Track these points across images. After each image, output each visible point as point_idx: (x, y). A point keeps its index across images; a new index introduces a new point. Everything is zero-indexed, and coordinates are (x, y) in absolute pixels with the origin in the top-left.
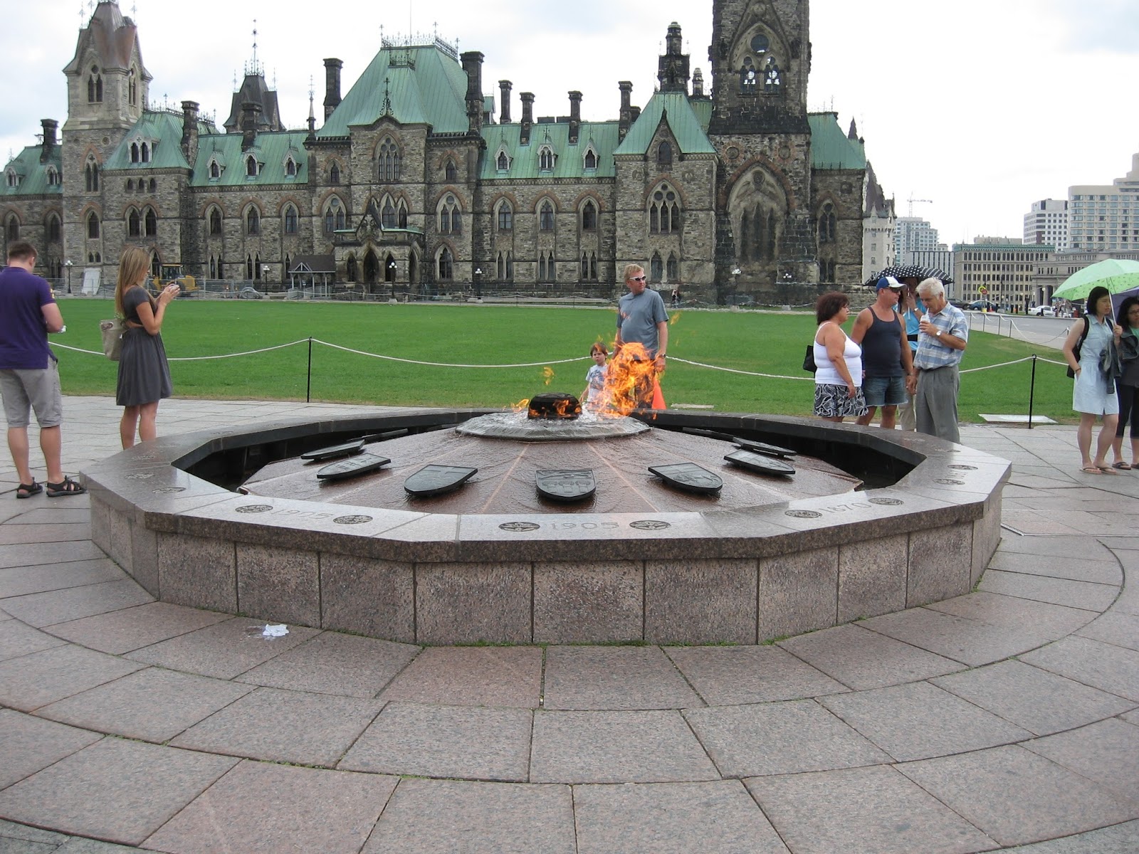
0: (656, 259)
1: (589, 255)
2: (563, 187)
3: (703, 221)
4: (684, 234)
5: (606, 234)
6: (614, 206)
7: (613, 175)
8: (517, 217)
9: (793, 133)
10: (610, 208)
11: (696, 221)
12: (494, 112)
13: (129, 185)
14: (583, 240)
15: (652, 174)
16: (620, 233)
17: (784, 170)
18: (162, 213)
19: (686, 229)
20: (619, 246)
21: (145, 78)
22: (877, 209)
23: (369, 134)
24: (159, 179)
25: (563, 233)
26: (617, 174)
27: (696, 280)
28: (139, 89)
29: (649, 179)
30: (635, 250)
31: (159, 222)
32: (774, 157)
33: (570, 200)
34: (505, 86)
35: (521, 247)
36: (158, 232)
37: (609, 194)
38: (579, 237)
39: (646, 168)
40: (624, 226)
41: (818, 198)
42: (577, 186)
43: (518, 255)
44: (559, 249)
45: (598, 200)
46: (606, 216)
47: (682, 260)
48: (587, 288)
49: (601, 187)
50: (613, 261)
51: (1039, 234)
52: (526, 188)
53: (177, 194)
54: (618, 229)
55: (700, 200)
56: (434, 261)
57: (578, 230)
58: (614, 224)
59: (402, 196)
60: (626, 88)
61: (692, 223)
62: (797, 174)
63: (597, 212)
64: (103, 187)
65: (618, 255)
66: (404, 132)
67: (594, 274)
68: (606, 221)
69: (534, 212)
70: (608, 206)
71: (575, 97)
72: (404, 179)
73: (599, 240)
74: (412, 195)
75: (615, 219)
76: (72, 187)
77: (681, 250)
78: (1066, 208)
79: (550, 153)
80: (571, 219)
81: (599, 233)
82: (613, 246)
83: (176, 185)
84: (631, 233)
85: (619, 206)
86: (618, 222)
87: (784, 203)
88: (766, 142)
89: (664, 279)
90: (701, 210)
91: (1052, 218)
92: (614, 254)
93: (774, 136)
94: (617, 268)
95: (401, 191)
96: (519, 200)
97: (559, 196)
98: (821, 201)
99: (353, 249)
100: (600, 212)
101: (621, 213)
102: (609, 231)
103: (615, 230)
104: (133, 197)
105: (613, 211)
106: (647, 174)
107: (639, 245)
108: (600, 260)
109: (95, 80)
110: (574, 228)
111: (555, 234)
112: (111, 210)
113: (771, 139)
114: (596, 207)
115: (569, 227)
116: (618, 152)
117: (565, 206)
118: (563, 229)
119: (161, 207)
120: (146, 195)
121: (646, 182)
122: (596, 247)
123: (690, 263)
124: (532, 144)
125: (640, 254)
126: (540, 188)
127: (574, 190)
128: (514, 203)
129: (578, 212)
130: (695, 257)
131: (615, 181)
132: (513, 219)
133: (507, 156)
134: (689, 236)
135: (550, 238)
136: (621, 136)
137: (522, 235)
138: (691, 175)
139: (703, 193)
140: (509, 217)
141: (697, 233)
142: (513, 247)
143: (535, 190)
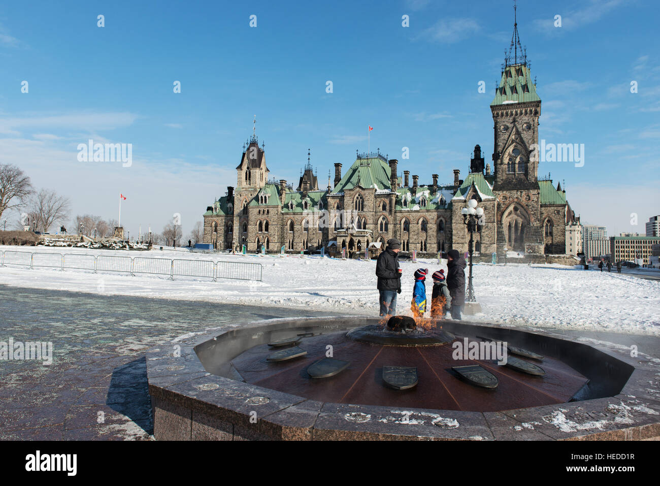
1: (441, 241)
2: (430, 213)
3: (491, 227)
4: (482, 233)
5: (448, 232)
7: (451, 208)
8: (411, 225)
9: (531, 189)
11: (487, 227)
13: (259, 212)
14: (438, 234)
17: (527, 205)
18: (271, 223)
19: (483, 231)
20: (454, 237)
21: (267, 171)
22: (572, 222)
23: (352, 192)
24: (270, 210)
25: (430, 232)
26: (453, 208)
27: (487, 252)
28: (264, 175)
30: (461, 239)
31: (269, 226)
32: (522, 200)
33: (433, 218)
34: (406, 173)
35: (413, 238)
36: (269, 230)
37: (449, 215)
39: (465, 205)
40: (456, 230)
41: (543, 217)
42: (435, 213)
43: (411, 241)
44: (428, 239)
45: (445, 218)
46: (448, 225)
47: (482, 244)
49: (446, 213)
50: (451, 243)
52: (415, 214)
53: (277, 216)
54: (454, 231)
55: (489, 218)
57: (437, 231)
58: (451, 229)
59: (364, 216)
60: (456, 172)
61: (486, 228)
62: (533, 207)
63: (444, 223)
64: (249, 213)
65: (454, 241)
66: (366, 191)
67: (443, 249)
68: (448, 227)
69: (418, 224)
70: (449, 221)
71: (435, 177)
72: (365, 210)
73: (445, 235)
74: (368, 217)
75: (452, 227)
76: (238, 212)
77: (481, 240)
79: (424, 199)
80: (434, 227)
81: (445, 232)
82: (451, 237)
83: (277, 212)
84: (459, 232)
85: (453, 222)
87: (527, 219)
88: (519, 193)
90: (490, 222)
92: (452, 241)
93: (522, 191)
96: (412, 219)
97: (428, 217)
98: (545, 218)
99: (344, 238)
100: (446, 224)
101: (454, 224)
102: (449, 231)
103: (452, 231)
104: (260, 217)
105: (451, 223)
107: (462, 237)
108: (445, 243)
109: (247, 172)
110: (435, 230)
111: (427, 233)
112: (252, 222)
113: (521, 192)
114: (444, 221)
115: (433, 230)
116: (453, 199)
117: (431, 221)
118: (430, 230)
119: (270, 220)
120: (265, 216)
122: (444, 238)
123: (485, 245)
124: (417, 196)
125: (463, 241)
126: (420, 214)
127: (435, 215)
128: (410, 220)
129: (436, 223)
130: (487, 242)
131: (452, 211)
132: (409, 226)
133: (407, 201)
134: (485, 234)
135: (424, 234)
136: (455, 192)
137: (412, 233)
138: (485, 208)
139: (491, 215)
140: (407, 226)
141: (488, 232)
142: (409, 238)
143: (418, 214)
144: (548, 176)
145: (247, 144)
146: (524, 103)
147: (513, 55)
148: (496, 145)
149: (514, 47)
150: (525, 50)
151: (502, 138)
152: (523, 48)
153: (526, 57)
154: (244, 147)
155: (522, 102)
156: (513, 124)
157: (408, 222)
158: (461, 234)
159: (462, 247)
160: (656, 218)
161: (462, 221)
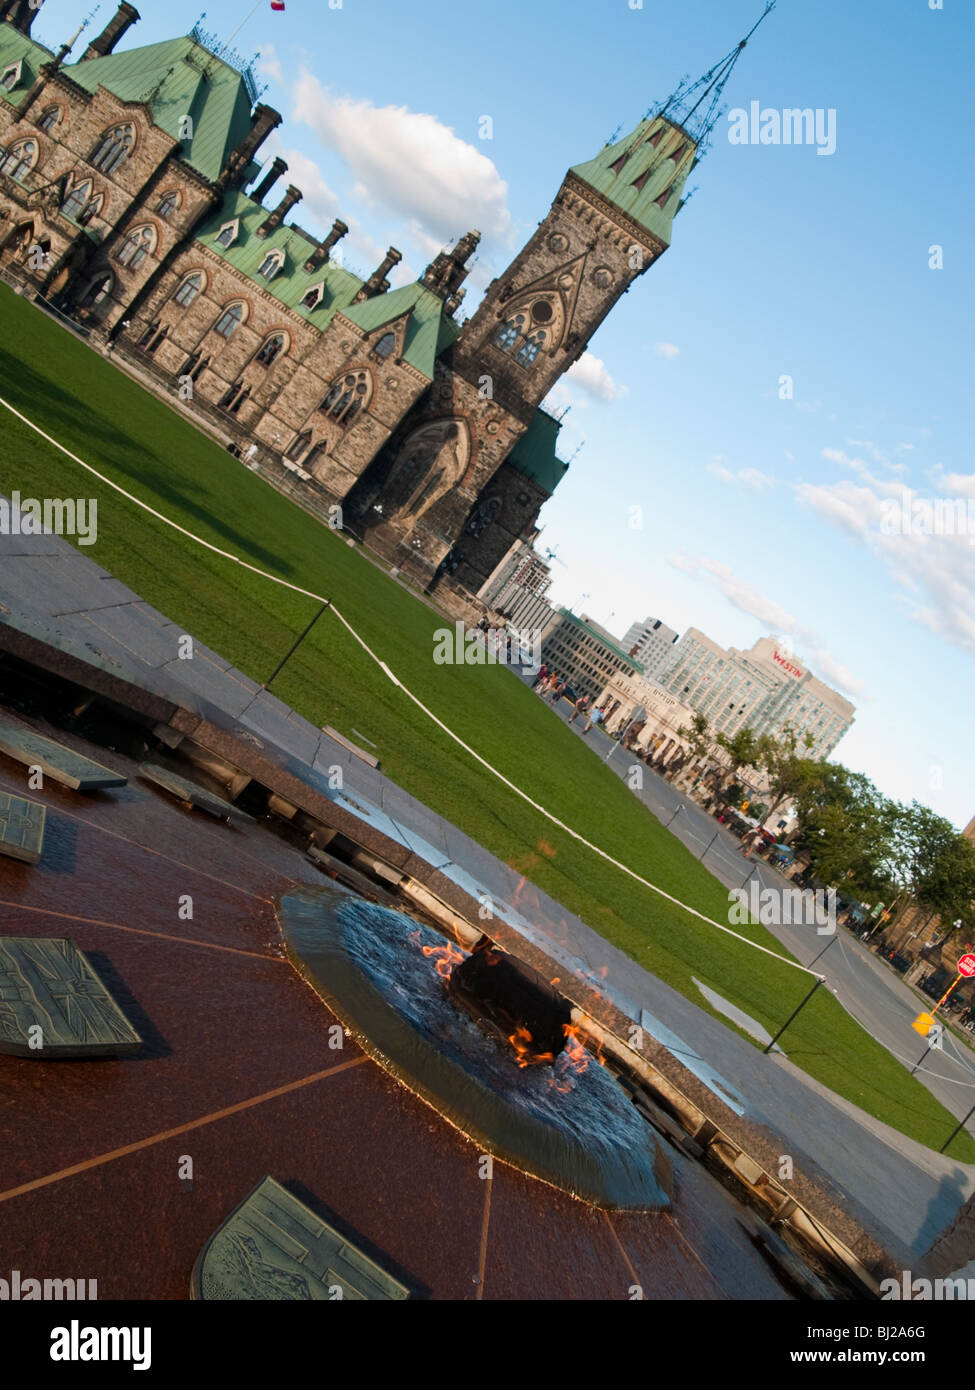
0: (305, 437)
1: (244, 387)
2: (268, 305)
3: (375, 433)
4: (349, 434)
5: (275, 379)
6: (303, 359)
7: (322, 328)
8: (202, 299)
9: (514, 416)
10: (297, 358)
11: (368, 430)
12: (252, 182)
14: (250, 368)
15: (361, 355)
16: (290, 388)
17: (481, 442)
19: (354, 430)
20: (281, 399)
23: (117, 109)
25: (235, 349)
26: (327, 331)
27: (330, 484)
29: (355, 359)
30: (293, 415)
32: (481, 423)
33: (264, 322)
34: (280, 167)
35: (183, 331)
37: (306, 343)
38: (248, 363)
39: (359, 345)
40: (298, 385)
41: (493, 489)
42: (280, 313)
43: (176, 336)
44: (220, 360)
45: (291, 342)
46: (287, 362)
47: (330, 455)
48: (221, 417)
49: (303, 332)
50: (266, 409)
51: (636, 647)
52: (230, 279)
54: (291, 383)
55: (387, 414)
56: (89, 280)
57: (251, 356)
58: (290, 376)
59: (103, 193)
60: (393, 258)
61: (364, 429)
62: (491, 455)
63: (281, 353)
65: (273, 408)
66: (152, 133)
67: (236, 408)
68: (285, 366)
70: (297, 354)
71: (340, 230)
72: (118, 177)
73: (266, 380)
74: (114, 201)
75: (294, 371)
77: (337, 447)
79: (277, 262)
80: (254, 340)
81: (270, 374)
82: (275, 396)
84: (300, 397)
85: (307, 362)
86: (297, 376)
87: (461, 472)
88: (485, 405)
89: (300, 462)
90: (381, 423)
91: (656, 642)
92: (271, 403)
93: (496, 405)
94: (264, 419)
95: (107, 188)
96: (216, 284)
97: (258, 311)
98: (493, 494)
99: (14, 206)
100: (286, 355)
101: (305, 370)
102: (280, 379)
103: (288, 383)
105: (299, 363)
106: (355, 352)
107: (300, 413)
108: (252, 399)
110: (250, 351)
111: (227, 344)
113: (489, 405)
114: (285, 347)
115: (245, 347)
116: (343, 312)
117: (256, 323)
118: (239, 344)
121: (349, 359)
122: (257, 384)
123: (335, 464)
124: (269, 241)
125: (296, 423)
126: (243, 287)
127: (275, 316)
128: (209, 284)
129: (264, 338)
130: (344, 463)
131: (321, 335)
132: (197, 298)
133: (235, 234)
134: (354, 441)
135: (220, 343)
136: (356, 300)
137: (194, 320)
138: (395, 384)
139: (395, 409)
140: (194, 294)
141: (362, 442)
142: (178, 325)
143: (240, 287)
144: (560, 412)
146: (635, 223)
147: (690, 101)
148: (517, 267)
149: (705, 87)
150: (720, 114)
151: (540, 259)
152: (719, 105)
153: (710, 129)
155: (636, 217)
156: (583, 250)
157: (202, 287)
158: (302, 405)
159: (283, 435)
160: (658, 625)
161: (327, 375)
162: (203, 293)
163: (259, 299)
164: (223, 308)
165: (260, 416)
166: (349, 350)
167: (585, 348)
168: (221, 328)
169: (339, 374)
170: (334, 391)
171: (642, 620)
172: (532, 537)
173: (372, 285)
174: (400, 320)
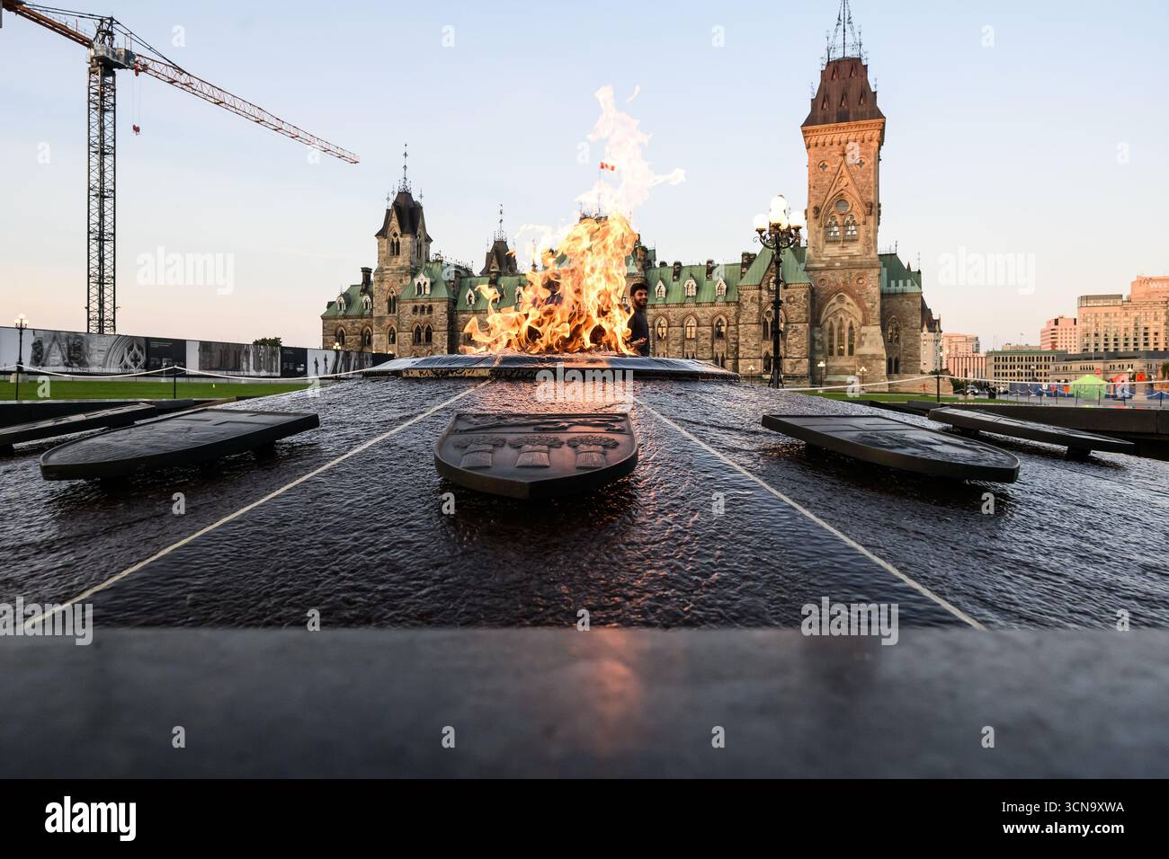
0: (766, 358)
1: (720, 355)
2: (703, 309)
3: (802, 330)
4: (787, 342)
5: (732, 341)
6: (737, 321)
7: (737, 300)
8: (670, 329)
9: (867, 268)
10: (735, 323)
11: (796, 331)
13: (415, 310)
14: (716, 345)
15: (764, 298)
16: (742, 339)
17: (860, 294)
18: (436, 328)
19: (789, 336)
20: (741, 348)
21: (429, 240)
22: (928, 326)
24: (435, 304)
25: (702, 341)
26: (739, 299)
27: (795, 372)
28: (424, 248)
29: (763, 302)
30: (753, 351)
31: (434, 333)
32: (853, 285)
33: (707, 318)
35: (673, 350)
36: (433, 340)
37: (734, 313)
38: (713, 343)
39: (760, 294)
40: (744, 335)
41: (886, 314)
42: (712, 308)
44: (699, 351)
45: (726, 317)
46: (732, 328)
47: (785, 357)
49: (728, 309)
50: (737, 358)
51: (1054, 343)
52: (676, 310)
53: (446, 315)
54: (741, 337)
55: (799, 316)
57: (712, 338)
58: (737, 334)
61: (793, 332)
62: (869, 297)
63: (725, 325)
64: (399, 311)
65: (740, 355)
68: (732, 331)
70: (733, 321)
73: (727, 345)
75: (738, 330)
76: (379, 311)
77: (786, 351)
78: (1075, 324)
79: (692, 286)
80: (708, 330)
81: (727, 341)
82: (737, 349)
83: (445, 310)
84: (750, 340)
85: (741, 321)
86: (740, 332)
87: (861, 317)
88: (847, 275)
89: (772, 371)
90: (800, 323)
91: (1064, 332)
92: (738, 354)
93: (853, 271)
94: (740, 364)
96: (672, 318)
97: (699, 315)
98: (888, 316)
100: (728, 325)
101: (743, 326)
102: (734, 339)
103: (739, 338)
104: (417, 317)
105: (738, 323)
106: (760, 299)
107: (755, 348)
108: (728, 358)
109: (395, 241)
110: (710, 337)
111: (696, 341)
112: (404, 326)
113: (851, 273)
114: (725, 322)
115: (706, 336)
116: (741, 284)
117: (703, 321)
118: (702, 337)
119: (435, 324)
120: (426, 316)
121: (760, 304)
122: (725, 350)
123: (791, 360)
124: (681, 280)
125: (757, 354)
126: (686, 310)
127: (709, 311)
128: (668, 320)
129: (712, 325)
130: (796, 356)
131: (738, 304)
132: (667, 331)
133: (663, 289)
134: (792, 342)
135: (693, 344)
136: (743, 273)
137: (673, 342)
138: (792, 299)
139: (801, 311)
140: (665, 330)
141: (797, 339)
142: (667, 350)
143: (683, 310)
144: (892, 248)
145: (393, 193)
146: (857, 123)
147: (839, 42)
148: (811, 195)
149: (841, 27)
150: (861, 34)
151: (820, 182)
152: (857, 30)
153: (861, 45)
154: (388, 199)
155: (855, 121)
156: (841, 159)
157: (666, 325)
158: (753, 344)
159: (755, 365)
160: (1056, 322)
161: (755, 320)
162: (669, 327)
163: (696, 309)
164: (682, 326)
165: (737, 364)
166: (757, 300)
167: (879, 205)
168: (688, 336)
169: (760, 314)
170: (765, 324)
171: (1044, 326)
172: (937, 326)
173: (745, 261)
174: (771, 267)
